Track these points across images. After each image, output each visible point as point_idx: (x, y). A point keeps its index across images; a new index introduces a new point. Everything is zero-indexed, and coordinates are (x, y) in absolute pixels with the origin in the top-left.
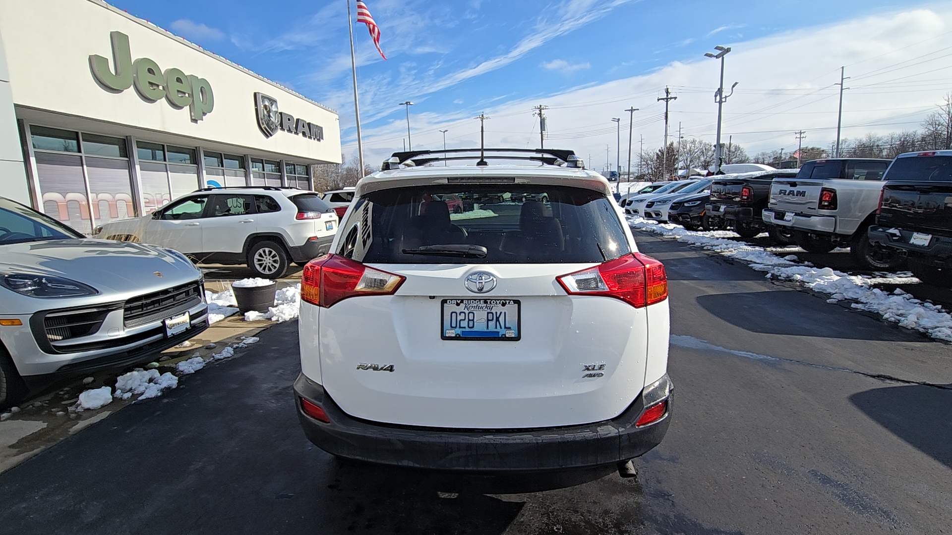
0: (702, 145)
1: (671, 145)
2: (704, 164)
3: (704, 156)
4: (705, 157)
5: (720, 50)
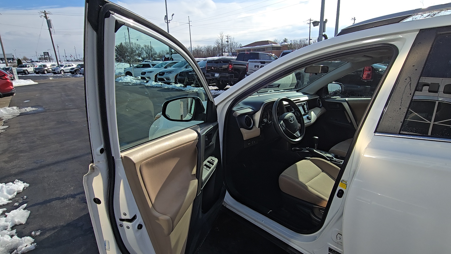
0: (136, 45)
1: (121, 44)
2: (138, 54)
4: (138, 51)
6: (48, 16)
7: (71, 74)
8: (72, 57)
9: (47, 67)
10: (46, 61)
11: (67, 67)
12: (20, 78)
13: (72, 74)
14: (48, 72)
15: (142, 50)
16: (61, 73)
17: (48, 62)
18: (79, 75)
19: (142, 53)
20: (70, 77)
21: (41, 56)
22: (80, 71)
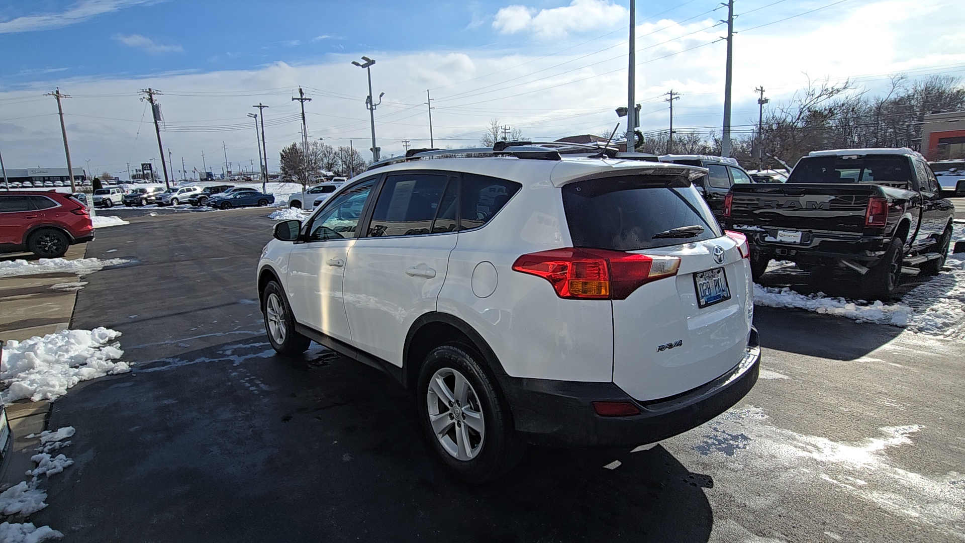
0: (324, 147)
1: (294, 146)
2: (327, 165)
3: (326, 158)
4: (328, 159)
5: (366, 60)
6: (154, 97)
7: (191, 206)
8: (196, 172)
9: (148, 193)
10: (147, 181)
11: (184, 192)
12: (98, 214)
13: (193, 205)
14: (149, 203)
15: (334, 157)
16: (172, 204)
17: (149, 183)
18: (205, 208)
19: (335, 164)
20: (190, 211)
21: (137, 172)
22: (209, 199)
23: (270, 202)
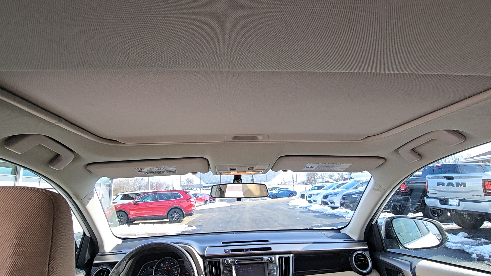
23: (295, 195)
